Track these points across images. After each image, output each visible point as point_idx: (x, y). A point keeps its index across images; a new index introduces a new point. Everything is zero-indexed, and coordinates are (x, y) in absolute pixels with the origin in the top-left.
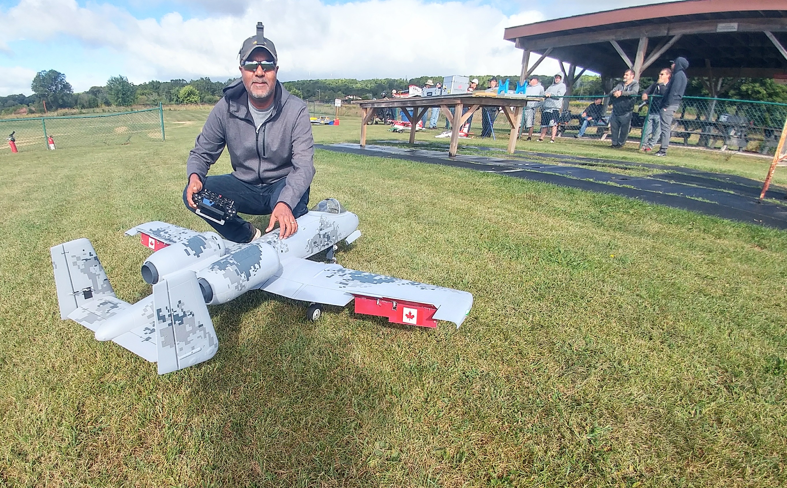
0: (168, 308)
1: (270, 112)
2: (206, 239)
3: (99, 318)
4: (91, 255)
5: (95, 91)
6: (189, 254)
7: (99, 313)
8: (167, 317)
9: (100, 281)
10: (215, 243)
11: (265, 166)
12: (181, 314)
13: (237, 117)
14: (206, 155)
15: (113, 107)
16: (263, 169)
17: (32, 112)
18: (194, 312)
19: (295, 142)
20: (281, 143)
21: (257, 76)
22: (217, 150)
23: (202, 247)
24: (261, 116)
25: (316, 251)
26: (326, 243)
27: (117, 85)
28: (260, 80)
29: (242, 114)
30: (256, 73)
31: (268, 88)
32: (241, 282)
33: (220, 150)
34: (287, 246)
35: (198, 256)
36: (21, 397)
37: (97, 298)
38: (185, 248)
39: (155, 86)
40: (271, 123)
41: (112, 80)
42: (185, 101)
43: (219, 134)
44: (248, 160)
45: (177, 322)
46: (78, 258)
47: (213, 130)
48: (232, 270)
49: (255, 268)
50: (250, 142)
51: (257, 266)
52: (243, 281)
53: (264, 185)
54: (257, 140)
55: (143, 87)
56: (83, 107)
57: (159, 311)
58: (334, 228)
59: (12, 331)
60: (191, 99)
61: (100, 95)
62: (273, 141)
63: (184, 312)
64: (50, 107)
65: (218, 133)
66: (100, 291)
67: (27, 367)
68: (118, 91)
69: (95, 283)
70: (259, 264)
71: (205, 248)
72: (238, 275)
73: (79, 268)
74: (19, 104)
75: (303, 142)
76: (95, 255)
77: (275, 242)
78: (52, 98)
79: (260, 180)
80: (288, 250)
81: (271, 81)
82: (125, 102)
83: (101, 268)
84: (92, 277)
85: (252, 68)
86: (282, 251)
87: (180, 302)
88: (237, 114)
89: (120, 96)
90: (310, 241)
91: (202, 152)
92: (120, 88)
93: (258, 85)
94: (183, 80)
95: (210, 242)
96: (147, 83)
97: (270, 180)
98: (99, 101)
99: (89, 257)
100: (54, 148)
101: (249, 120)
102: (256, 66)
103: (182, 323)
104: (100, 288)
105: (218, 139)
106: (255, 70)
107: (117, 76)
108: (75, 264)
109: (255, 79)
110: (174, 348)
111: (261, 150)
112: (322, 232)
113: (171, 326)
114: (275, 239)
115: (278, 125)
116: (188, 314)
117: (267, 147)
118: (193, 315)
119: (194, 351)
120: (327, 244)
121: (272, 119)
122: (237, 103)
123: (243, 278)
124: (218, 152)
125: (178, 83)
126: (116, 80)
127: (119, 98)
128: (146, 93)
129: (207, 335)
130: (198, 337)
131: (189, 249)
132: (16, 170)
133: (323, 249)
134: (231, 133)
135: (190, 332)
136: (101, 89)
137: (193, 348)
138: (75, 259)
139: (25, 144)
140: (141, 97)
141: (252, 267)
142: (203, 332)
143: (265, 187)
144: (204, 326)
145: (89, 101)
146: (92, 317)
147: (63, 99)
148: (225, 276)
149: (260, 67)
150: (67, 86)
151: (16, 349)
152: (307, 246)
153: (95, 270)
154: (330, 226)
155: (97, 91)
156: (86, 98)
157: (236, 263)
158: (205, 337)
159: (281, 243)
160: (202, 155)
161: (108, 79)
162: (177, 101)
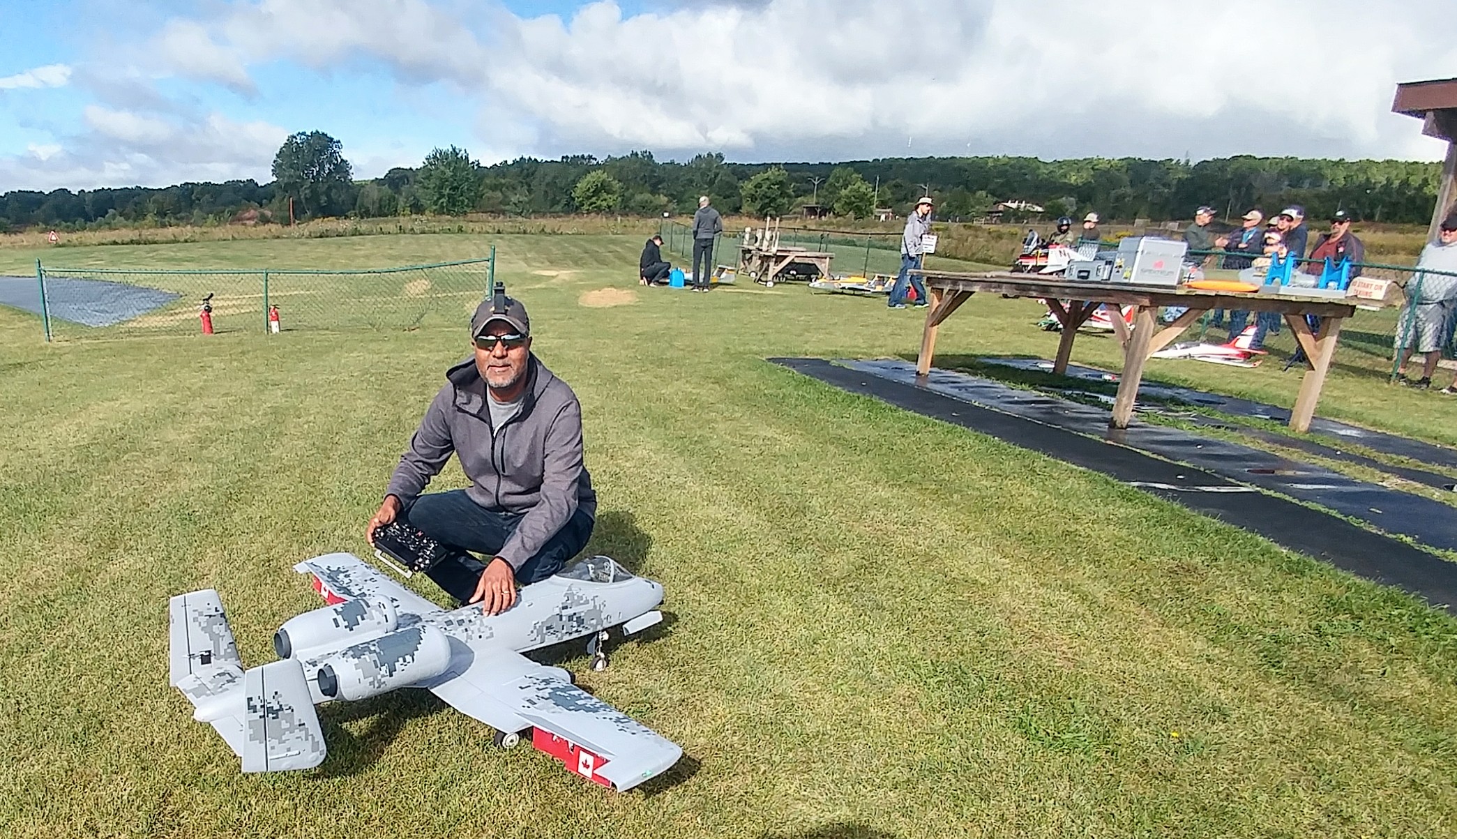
0: (261, 698)
1: (516, 408)
2: (369, 606)
3: (208, 692)
4: (217, 611)
5: (398, 178)
6: (337, 626)
7: (210, 686)
8: (258, 707)
9: (224, 645)
10: (381, 612)
11: (506, 486)
12: (276, 707)
13: (467, 412)
14: (421, 464)
15: (428, 215)
16: (503, 492)
17: (265, 220)
18: (294, 707)
19: (548, 458)
20: (528, 456)
21: (494, 356)
22: (440, 456)
23: (359, 618)
24: (502, 411)
25: (551, 640)
26: (574, 629)
27: (442, 168)
28: (500, 362)
29: (474, 407)
30: (493, 353)
31: (513, 372)
32: (379, 677)
33: (445, 456)
34: (491, 629)
35: (351, 629)
36: (109, 771)
37: (216, 665)
38: (335, 616)
39: (525, 170)
40: (515, 424)
41: (435, 157)
42: (586, 207)
43: (442, 435)
44: (485, 474)
45: (270, 715)
46: (201, 614)
47: (432, 427)
48: (368, 660)
49: (405, 661)
50: (484, 451)
51: (408, 658)
52: (383, 676)
53: (509, 514)
54: (493, 448)
55: (501, 170)
56: (365, 214)
57: (250, 699)
58: (595, 607)
59: (120, 687)
60: (599, 203)
61: (404, 188)
62: (517, 452)
63: (281, 706)
64: (299, 212)
65: (440, 433)
66: (222, 657)
67: (124, 737)
68: (443, 182)
69: (217, 646)
70: (412, 656)
71: (363, 619)
72: (377, 667)
73: (200, 625)
74: (243, 201)
75: (560, 459)
76: (221, 611)
77: (470, 621)
78: (307, 191)
79: (499, 507)
80: (492, 635)
81: (518, 363)
82: (454, 205)
83: (228, 627)
84: (215, 638)
85: (487, 346)
86: (480, 637)
87: (276, 693)
88: (467, 408)
89: (447, 191)
90: (540, 624)
91: (415, 459)
92: (449, 173)
93: (497, 369)
94: (590, 157)
95: (373, 611)
96: (510, 162)
97: (516, 508)
98: (401, 201)
99: (213, 613)
100: (277, 330)
101: (483, 415)
102: (494, 344)
103: (277, 717)
104: (222, 653)
105: (438, 440)
106: (491, 348)
107: (446, 147)
108: (195, 620)
109: (492, 361)
110: (264, 744)
111: (498, 463)
112: (569, 612)
113: (263, 719)
114: (472, 618)
115: (528, 426)
116: (285, 708)
117: (507, 460)
118: (292, 711)
119: (289, 753)
120: (577, 631)
121: (519, 419)
122: (467, 391)
123: (383, 672)
124: (441, 459)
125: (577, 165)
126: (444, 155)
127: (444, 196)
128: (503, 185)
129: (310, 738)
130: (297, 738)
131: (340, 618)
132: (197, 381)
133: (567, 638)
134: (458, 436)
135: (287, 729)
136: (409, 174)
137: (289, 750)
138: (196, 614)
139: (231, 311)
140: (490, 194)
141: (401, 660)
142: (304, 732)
143: (511, 517)
144: (306, 726)
145: (381, 200)
146: (201, 691)
147: (329, 196)
148: (357, 667)
149: (499, 343)
150: (342, 167)
151: (119, 712)
152: (532, 632)
153: (219, 629)
154: (587, 602)
155: (401, 178)
156: (375, 194)
157: (378, 650)
158: (307, 739)
159: (482, 624)
160: (416, 463)
161: (426, 154)
162: (567, 204)
